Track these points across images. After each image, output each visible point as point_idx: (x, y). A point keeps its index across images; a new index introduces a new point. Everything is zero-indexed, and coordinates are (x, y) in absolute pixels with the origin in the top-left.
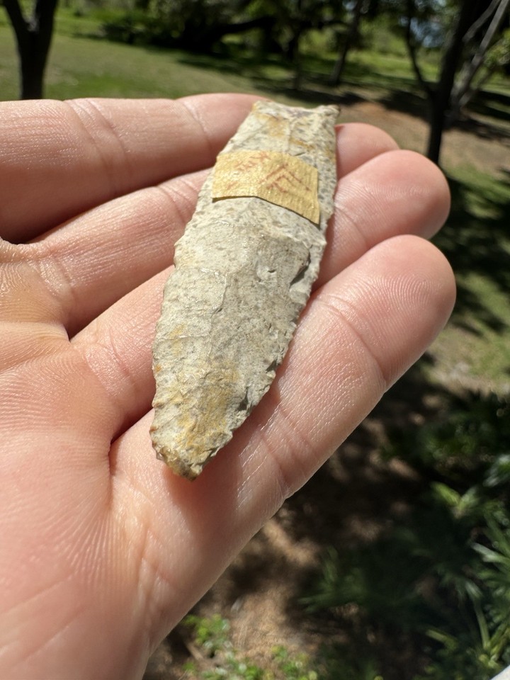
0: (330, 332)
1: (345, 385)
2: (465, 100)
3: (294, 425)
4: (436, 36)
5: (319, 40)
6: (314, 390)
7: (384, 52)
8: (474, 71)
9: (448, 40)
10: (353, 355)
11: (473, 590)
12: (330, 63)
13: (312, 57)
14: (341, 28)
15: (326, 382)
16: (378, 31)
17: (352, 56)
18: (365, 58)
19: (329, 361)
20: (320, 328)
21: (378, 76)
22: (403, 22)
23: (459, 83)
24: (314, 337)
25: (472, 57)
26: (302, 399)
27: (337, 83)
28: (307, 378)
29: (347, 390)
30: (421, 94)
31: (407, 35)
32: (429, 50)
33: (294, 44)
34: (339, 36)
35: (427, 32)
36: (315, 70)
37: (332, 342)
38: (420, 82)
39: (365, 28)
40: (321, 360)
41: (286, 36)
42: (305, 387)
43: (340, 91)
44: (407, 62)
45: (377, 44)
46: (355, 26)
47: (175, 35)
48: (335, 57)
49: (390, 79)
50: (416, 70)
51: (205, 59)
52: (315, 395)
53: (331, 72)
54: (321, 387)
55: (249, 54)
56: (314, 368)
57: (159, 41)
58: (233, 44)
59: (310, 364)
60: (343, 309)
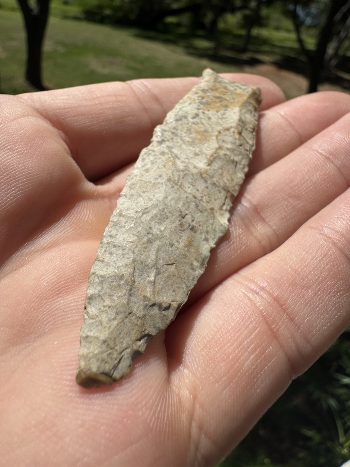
0: (325, 256)
1: (338, 298)
2: (334, 62)
3: (298, 328)
4: (314, 17)
5: (232, 20)
6: (314, 302)
7: (277, 29)
8: (341, 42)
9: (323, 20)
10: (344, 274)
11: (333, 403)
12: (239, 37)
13: (227, 33)
14: (247, 12)
15: (323, 296)
16: (273, 14)
17: (255, 31)
18: (265, 33)
19: (325, 279)
20: (317, 253)
21: (273, 45)
22: (291, 7)
23: (330, 51)
24: (312, 259)
25: (340, 32)
26: (304, 308)
27: (244, 50)
28: (308, 292)
29: (339, 303)
30: (303, 58)
31: (294, 16)
32: (309, 27)
33: (214, 23)
34: (246, 18)
35: (308, 14)
36: (229, 41)
37: (327, 264)
38: (303, 49)
39: (264, 12)
40: (318, 278)
41: (209, 17)
42: (307, 299)
43: (246, 56)
44: (293, 36)
45: (273, 23)
46: (257, 10)
47: (132, 17)
48: (243, 32)
49: (282, 47)
50: (300, 41)
51: (152, 34)
52: (314, 306)
53: (240, 43)
54: (319, 299)
55: (183, 30)
56: (313, 284)
57: (120, 21)
58: (172, 24)
59: (310, 281)
60: (334, 237)
